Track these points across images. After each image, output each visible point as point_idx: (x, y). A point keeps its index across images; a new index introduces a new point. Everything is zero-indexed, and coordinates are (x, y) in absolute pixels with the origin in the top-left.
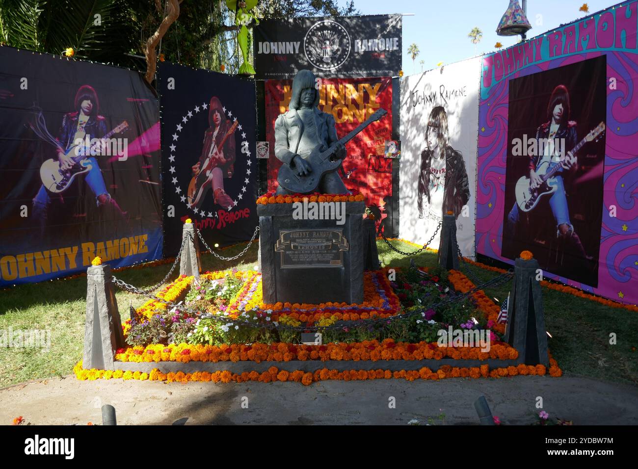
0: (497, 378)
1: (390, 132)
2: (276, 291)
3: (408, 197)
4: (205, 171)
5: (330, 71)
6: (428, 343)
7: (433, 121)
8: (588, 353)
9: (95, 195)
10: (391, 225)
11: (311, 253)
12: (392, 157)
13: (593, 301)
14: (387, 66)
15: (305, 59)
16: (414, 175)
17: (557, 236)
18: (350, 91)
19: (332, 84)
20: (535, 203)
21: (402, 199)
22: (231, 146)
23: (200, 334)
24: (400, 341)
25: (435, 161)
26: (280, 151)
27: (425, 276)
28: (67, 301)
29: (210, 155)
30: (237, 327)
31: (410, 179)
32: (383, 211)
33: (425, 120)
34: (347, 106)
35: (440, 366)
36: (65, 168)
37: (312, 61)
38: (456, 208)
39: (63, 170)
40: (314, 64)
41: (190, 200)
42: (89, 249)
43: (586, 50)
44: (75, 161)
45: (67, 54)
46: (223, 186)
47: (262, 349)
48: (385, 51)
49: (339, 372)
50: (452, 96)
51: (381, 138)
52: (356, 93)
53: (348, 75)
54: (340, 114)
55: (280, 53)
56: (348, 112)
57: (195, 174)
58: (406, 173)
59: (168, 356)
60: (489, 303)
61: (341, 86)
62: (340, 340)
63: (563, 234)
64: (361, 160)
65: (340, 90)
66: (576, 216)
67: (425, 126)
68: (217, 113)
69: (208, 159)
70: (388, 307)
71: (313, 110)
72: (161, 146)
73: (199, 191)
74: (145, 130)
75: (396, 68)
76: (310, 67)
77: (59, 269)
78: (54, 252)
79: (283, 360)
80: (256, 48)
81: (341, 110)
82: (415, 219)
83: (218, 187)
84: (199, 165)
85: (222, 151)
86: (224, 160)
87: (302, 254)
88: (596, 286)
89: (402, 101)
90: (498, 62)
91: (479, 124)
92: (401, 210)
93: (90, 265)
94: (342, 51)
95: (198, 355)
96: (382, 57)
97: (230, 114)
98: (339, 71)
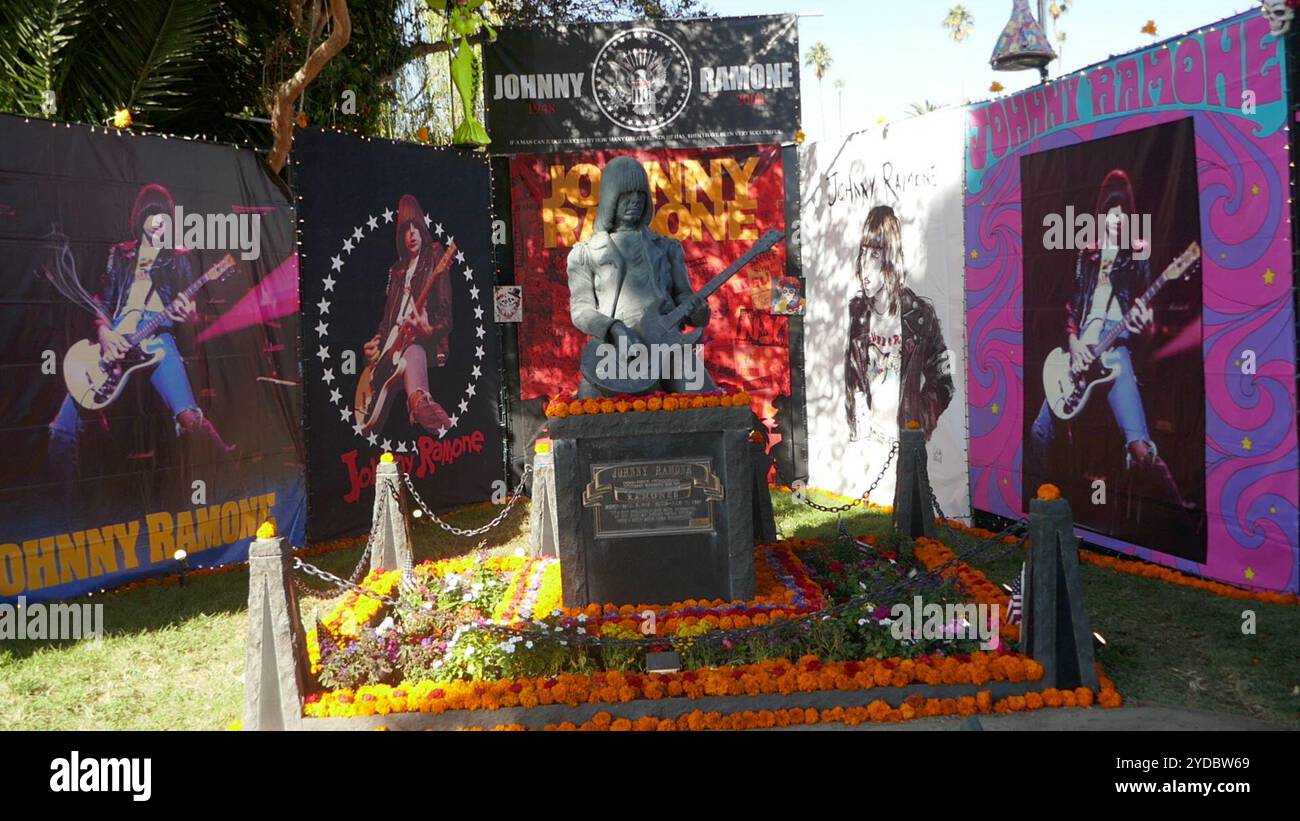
0: (1006, 713)
1: (782, 259)
2: (586, 583)
3: (824, 397)
4: (389, 354)
5: (648, 133)
6: (882, 660)
7: (872, 235)
8: (1173, 672)
9: (171, 411)
10: (791, 459)
11: (653, 507)
12: (787, 312)
13: (1198, 590)
14: (768, 122)
15: (594, 108)
16: (835, 350)
17: (1126, 465)
18: (692, 174)
19: (653, 160)
20: (1082, 402)
21: (812, 401)
22: (442, 297)
23: (458, 662)
24: (830, 660)
25: (879, 320)
26: (582, 314)
27: (870, 552)
28: (145, 630)
29: (400, 319)
30: (529, 644)
31: (826, 359)
32: (773, 429)
33: (854, 235)
34: (688, 206)
35: (904, 698)
36: (112, 359)
37: (611, 114)
38: (926, 416)
39: (107, 362)
40: (615, 118)
41: (360, 417)
42: (160, 525)
43: (1156, 105)
44: (130, 342)
45: (117, 123)
46: (427, 383)
47: (576, 682)
48: (764, 90)
49: (722, 716)
50: (910, 186)
51: (762, 273)
52: (705, 177)
53: (686, 141)
54: (674, 223)
55: (541, 96)
56: (691, 221)
57: (370, 362)
58: (818, 347)
59: (403, 703)
60: (993, 593)
61: (673, 165)
62: (718, 664)
63: (1138, 461)
64: (721, 319)
65: (671, 173)
66: (1160, 424)
67: (853, 249)
68: (412, 229)
69: (396, 328)
70: (802, 602)
71: (641, 232)
72: (301, 304)
73: (377, 399)
74: (269, 272)
75: (789, 124)
76: (605, 125)
77: (104, 570)
78: (93, 535)
79: (619, 700)
80: (490, 89)
81: (675, 216)
82: (840, 445)
83: (416, 386)
84: (378, 342)
85: (424, 309)
86: (428, 328)
87: (635, 508)
88: (1203, 560)
89: (805, 194)
90: (997, 119)
91: (966, 243)
92: (810, 425)
93: (254, 538)
94: (673, 92)
95: (460, 700)
96: (758, 102)
97: (439, 230)
98: (666, 132)
